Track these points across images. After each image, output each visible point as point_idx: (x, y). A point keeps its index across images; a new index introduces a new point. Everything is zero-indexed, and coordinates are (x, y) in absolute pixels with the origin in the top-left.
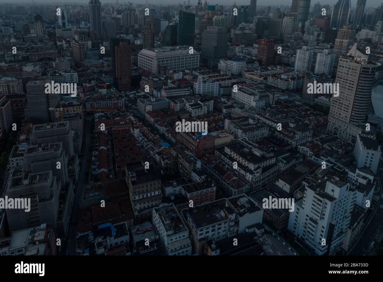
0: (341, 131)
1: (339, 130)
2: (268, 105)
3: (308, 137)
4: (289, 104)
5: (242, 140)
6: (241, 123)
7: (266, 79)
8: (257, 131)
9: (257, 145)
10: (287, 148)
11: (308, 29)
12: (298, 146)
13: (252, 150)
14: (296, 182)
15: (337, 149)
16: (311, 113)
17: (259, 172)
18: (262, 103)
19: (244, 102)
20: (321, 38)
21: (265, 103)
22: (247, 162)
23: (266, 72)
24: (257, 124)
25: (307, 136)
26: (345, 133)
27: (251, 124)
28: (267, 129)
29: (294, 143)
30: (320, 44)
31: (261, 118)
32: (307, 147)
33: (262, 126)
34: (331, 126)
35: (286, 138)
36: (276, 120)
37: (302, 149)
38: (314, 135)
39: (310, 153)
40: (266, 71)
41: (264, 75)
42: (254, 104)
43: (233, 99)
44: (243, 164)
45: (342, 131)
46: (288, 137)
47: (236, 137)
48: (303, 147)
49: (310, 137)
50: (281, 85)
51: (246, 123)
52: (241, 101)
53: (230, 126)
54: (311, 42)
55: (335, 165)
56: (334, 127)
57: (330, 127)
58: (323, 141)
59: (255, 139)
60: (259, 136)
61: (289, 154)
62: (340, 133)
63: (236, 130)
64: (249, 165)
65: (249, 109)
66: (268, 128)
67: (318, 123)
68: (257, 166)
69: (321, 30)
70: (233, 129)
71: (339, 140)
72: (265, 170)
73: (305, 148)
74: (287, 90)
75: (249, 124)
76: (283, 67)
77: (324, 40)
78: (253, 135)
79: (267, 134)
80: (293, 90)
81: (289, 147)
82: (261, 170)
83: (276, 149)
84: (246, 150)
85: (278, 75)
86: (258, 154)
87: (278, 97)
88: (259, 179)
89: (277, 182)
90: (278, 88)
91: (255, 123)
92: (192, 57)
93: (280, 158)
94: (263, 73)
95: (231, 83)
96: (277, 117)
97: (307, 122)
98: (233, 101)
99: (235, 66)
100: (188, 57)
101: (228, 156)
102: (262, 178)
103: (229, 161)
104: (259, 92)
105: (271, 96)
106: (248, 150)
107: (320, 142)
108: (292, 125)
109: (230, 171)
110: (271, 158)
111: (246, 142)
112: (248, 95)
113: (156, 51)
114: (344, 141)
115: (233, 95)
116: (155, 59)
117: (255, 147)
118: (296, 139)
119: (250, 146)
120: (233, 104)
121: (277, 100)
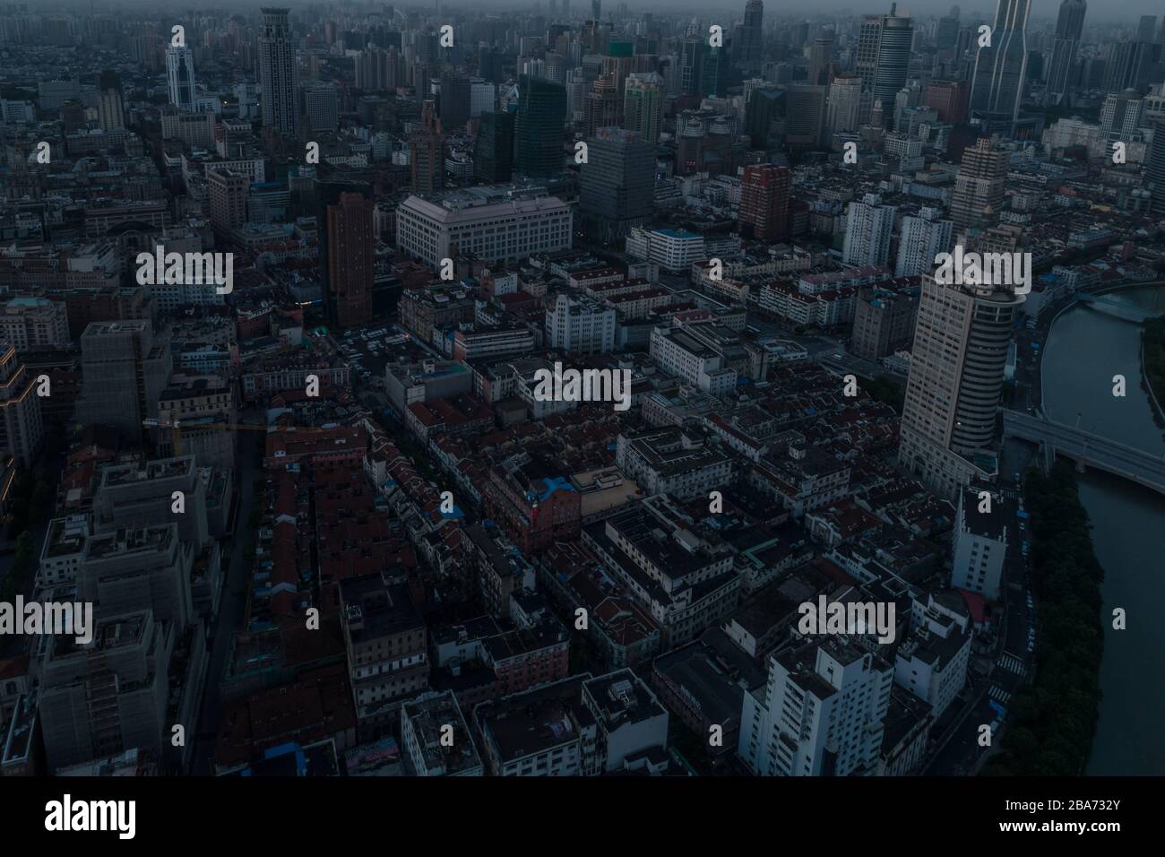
0: (930, 466)
1: (927, 463)
2: (746, 385)
3: (839, 487)
4: (808, 375)
5: (653, 503)
6: (660, 447)
7: (755, 289)
8: (699, 472)
9: (689, 519)
10: (776, 521)
11: (904, 114)
12: (807, 515)
13: (675, 534)
14: (776, 627)
15: (910, 524)
16: (863, 408)
17: (684, 599)
18: (730, 379)
19: (680, 372)
20: (938, 145)
21: (739, 378)
22: (656, 570)
23: (759, 267)
24: (701, 450)
25: (833, 484)
26: (941, 473)
27: (687, 452)
28: (727, 466)
29: (798, 506)
30: (934, 167)
31: (717, 429)
32: (829, 519)
33: (717, 458)
34: (907, 450)
35: (777, 491)
36: (755, 438)
37: (817, 523)
38: (856, 480)
39: (834, 537)
40: (761, 263)
41: (752, 276)
42: (705, 381)
43: (655, 363)
44: (649, 573)
45: (934, 468)
46: (783, 487)
47: (643, 489)
48: (818, 519)
49: (845, 485)
50: (795, 310)
51: (672, 446)
52: (674, 369)
53: (629, 454)
54: (906, 158)
55: (886, 576)
56: (914, 455)
57: (904, 454)
58: (877, 498)
60: (706, 484)
61: (777, 540)
62: (929, 473)
63: (645, 468)
64: (661, 578)
65: (689, 399)
66: (730, 464)
67: (877, 438)
68: (678, 583)
69: (941, 118)
70: (638, 466)
71: (921, 495)
72: (700, 591)
73: (824, 521)
74: (814, 325)
75: (681, 451)
76: (809, 251)
77: (945, 151)
78: (687, 484)
79: (727, 478)
80: (827, 327)
81: (783, 518)
82: (690, 593)
83: (746, 523)
84: (660, 534)
85: (794, 276)
86: (689, 548)
87: (779, 353)
88: (685, 616)
89: (727, 626)
90: (788, 319)
91: (696, 447)
92: (550, 219)
93: (748, 552)
94: (751, 270)
95: (653, 309)
96: (761, 426)
97: (846, 436)
98: (652, 370)
99: (671, 247)
100: (539, 221)
101: (612, 549)
102: (692, 612)
103: (614, 564)
104: (723, 344)
105: (755, 358)
106: (663, 535)
107: (868, 502)
108: (796, 454)
109: (611, 592)
110: (720, 557)
111: (662, 508)
112: (691, 355)
113: (448, 205)
114: (932, 500)
115: (652, 350)
116: (445, 228)
117: (683, 525)
118: (803, 495)
119: (670, 522)
120: (652, 380)
121: (777, 363)
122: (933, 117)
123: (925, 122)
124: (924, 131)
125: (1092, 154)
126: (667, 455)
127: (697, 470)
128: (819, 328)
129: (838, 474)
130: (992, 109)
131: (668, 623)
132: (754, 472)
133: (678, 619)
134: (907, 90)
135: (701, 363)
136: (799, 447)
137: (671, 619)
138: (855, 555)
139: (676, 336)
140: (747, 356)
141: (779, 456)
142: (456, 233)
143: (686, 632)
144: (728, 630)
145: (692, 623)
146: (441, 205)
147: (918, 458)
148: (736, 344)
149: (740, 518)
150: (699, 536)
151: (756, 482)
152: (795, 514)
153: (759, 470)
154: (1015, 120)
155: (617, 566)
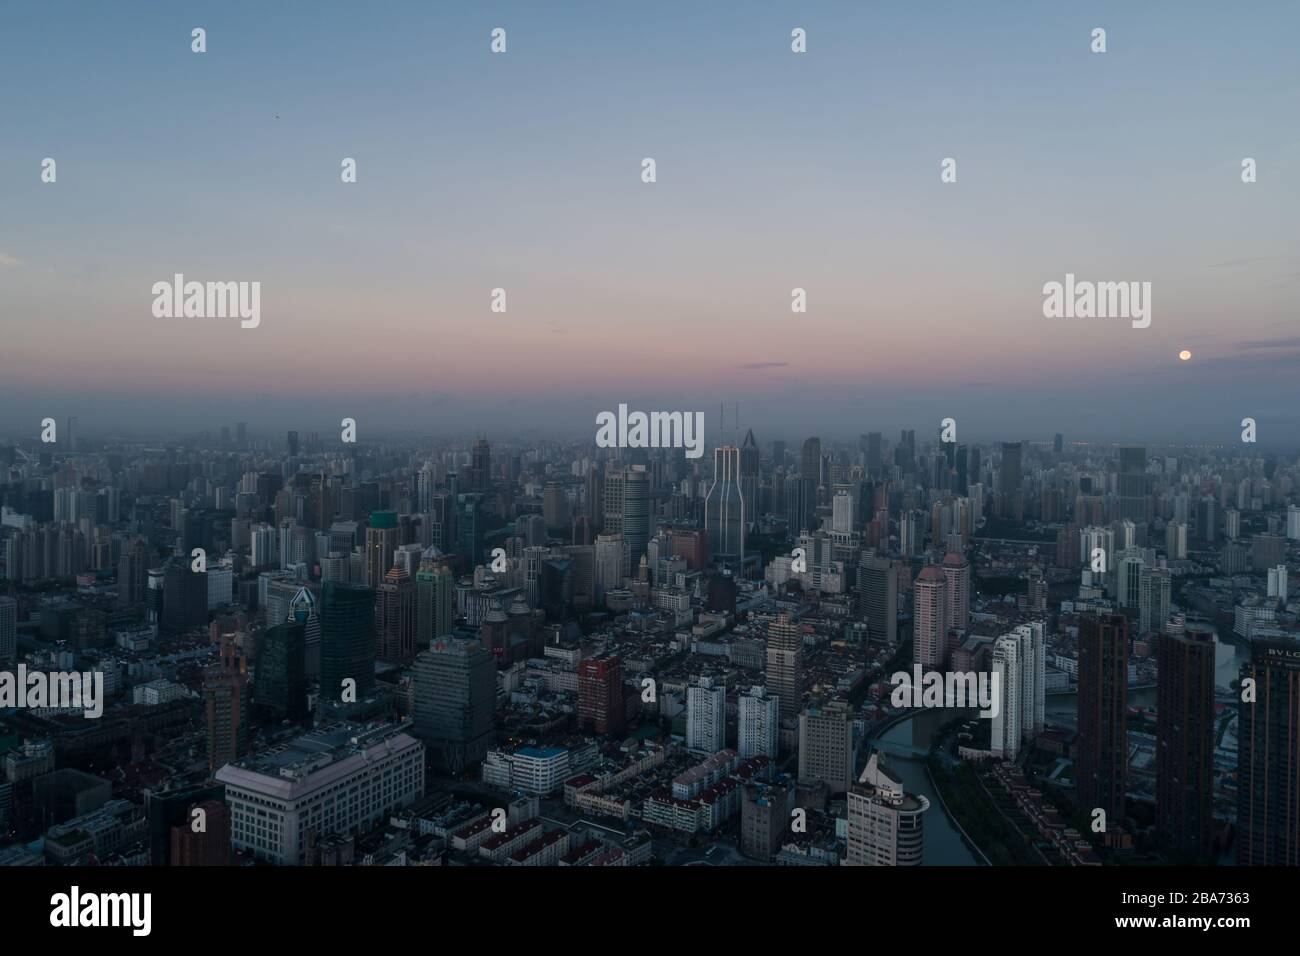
20: (697, 594)
54: (679, 613)
69: (689, 564)
77: (705, 599)
92: (403, 762)
94: (619, 777)
99: (538, 769)
100: (391, 767)
113: (289, 774)
116: (290, 806)
122: (684, 565)
123: (680, 572)
124: (681, 581)
125: (804, 586)
128: (706, 834)
130: (723, 552)
134: (656, 540)
142: (305, 808)
146: (276, 775)
154: (742, 559)
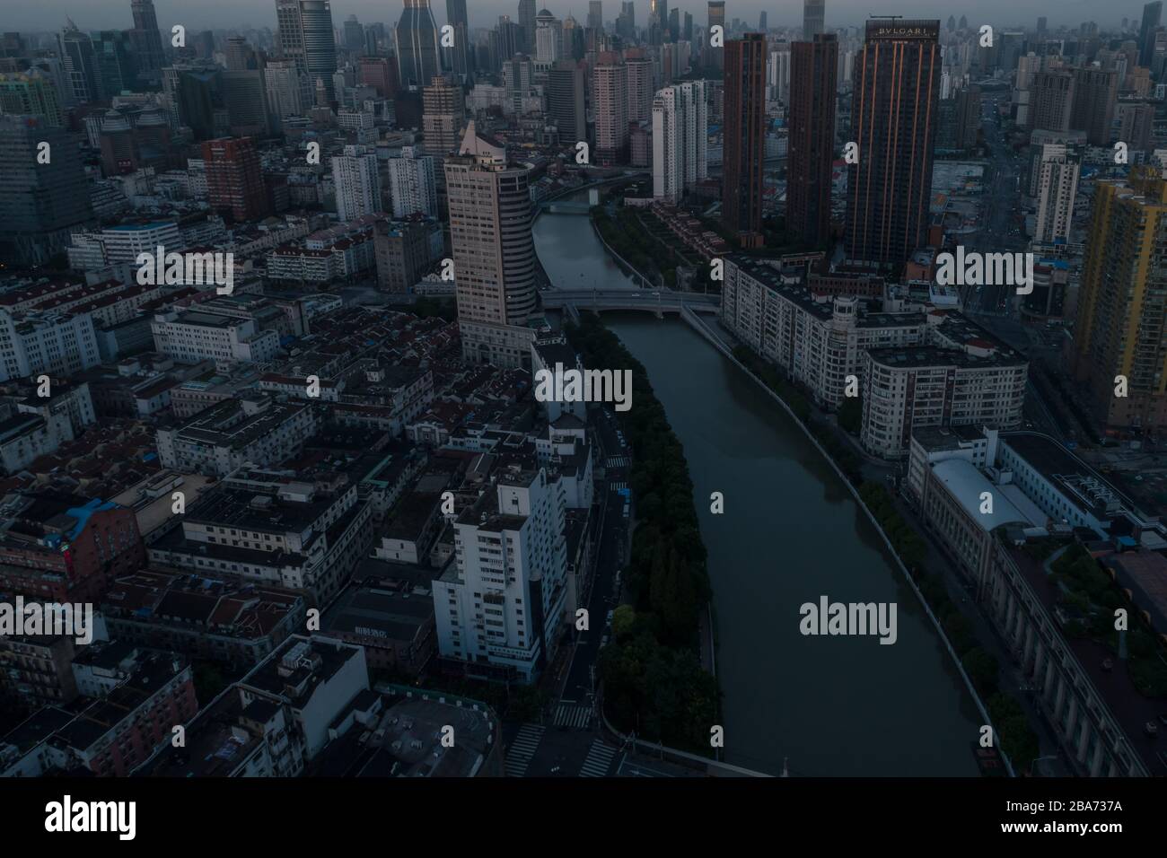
0: (494, 349)
2: (290, 341)
3: (426, 393)
4: (351, 319)
5: (238, 476)
6: (219, 425)
7: (259, 264)
8: (279, 430)
9: (290, 472)
10: (379, 445)
12: (408, 427)
13: (281, 492)
14: (428, 524)
16: (416, 327)
17: (319, 548)
18: (271, 341)
19: (208, 356)
21: (282, 338)
22: (273, 538)
23: (255, 243)
24: (271, 410)
25: (420, 391)
26: (505, 350)
27: (254, 417)
28: (308, 414)
29: (394, 424)
31: (279, 387)
32: (429, 421)
33: (292, 410)
34: (470, 343)
35: (369, 419)
36: (326, 379)
37: (419, 429)
38: (438, 382)
39: (441, 431)
40: (256, 238)
41: (251, 253)
42: (243, 352)
43: (166, 357)
44: (263, 547)
45: (498, 349)
46: (374, 412)
47: (213, 475)
48: (420, 425)
50: (313, 269)
51: (233, 419)
52: (196, 354)
53: (181, 449)
54: (362, 130)
55: (504, 437)
56: (477, 345)
57: (469, 350)
58: (463, 390)
59: (279, 458)
60: (290, 442)
61: (390, 456)
62: (495, 356)
63: (209, 452)
64: (281, 544)
65: (231, 373)
66: (310, 412)
67: (439, 346)
68: (307, 533)
70: (197, 455)
72: (333, 534)
73: (426, 424)
74: (336, 280)
75: (246, 419)
78: (269, 448)
79: (311, 428)
81: (385, 440)
82: (325, 541)
84: (261, 501)
85: (297, 244)
86: (302, 498)
87: (313, 308)
88: (325, 568)
89: (378, 549)
90: (306, 282)
91: (264, 407)
93: (367, 479)
94: (248, 248)
95: (140, 307)
96: (327, 368)
97: (412, 353)
98: (169, 364)
101: (202, 548)
102: (332, 560)
103: (212, 564)
104: (249, 309)
105: (292, 311)
106: (266, 499)
107: (456, 395)
108: (375, 377)
109: (222, 591)
110: (343, 491)
111: (252, 476)
112: (215, 330)
114: (507, 373)
115: (160, 345)
117: (286, 480)
118: (397, 410)
119: (268, 485)
120: (173, 374)
121: (313, 318)
126: (232, 428)
127: (276, 428)
128: (341, 281)
129: (422, 379)
131: (310, 584)
132: (337, 412)
133: (319, 574)
134: (341, 71)
135: (232, 333)
136: (375, 369)
137: (311, 578)
138: (470, 432)
139: (186, 318)
140: (282, 313)
141: (358, 385)
143: (332, 586)
144: (380, 553)
145: (335, 573)
147: (482, 347)
148: (265, 304)
149: (342, 458)
150: (312, 481)
151: (342, 422)
152: (395, 434)
153: (341, 407)
155: (218, 563)
